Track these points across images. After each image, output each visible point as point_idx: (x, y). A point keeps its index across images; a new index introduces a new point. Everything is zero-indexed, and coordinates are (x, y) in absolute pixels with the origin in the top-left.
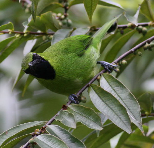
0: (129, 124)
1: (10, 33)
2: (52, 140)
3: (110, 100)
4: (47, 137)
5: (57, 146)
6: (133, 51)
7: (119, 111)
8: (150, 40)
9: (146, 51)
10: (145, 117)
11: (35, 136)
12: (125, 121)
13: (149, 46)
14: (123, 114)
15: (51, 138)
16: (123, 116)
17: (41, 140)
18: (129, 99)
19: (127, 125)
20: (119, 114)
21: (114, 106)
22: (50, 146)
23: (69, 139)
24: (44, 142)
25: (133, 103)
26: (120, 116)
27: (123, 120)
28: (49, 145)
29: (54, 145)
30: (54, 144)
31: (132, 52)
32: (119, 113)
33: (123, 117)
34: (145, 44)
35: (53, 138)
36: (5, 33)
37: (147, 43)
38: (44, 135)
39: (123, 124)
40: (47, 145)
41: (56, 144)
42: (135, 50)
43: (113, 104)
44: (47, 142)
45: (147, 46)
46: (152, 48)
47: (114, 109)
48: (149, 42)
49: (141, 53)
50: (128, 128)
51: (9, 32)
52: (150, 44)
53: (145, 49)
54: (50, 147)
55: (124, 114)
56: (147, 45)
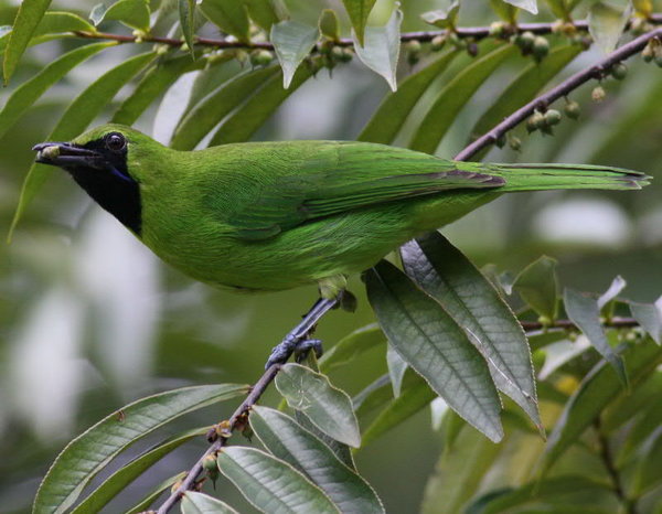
0: (494, 410)
1: (138, 40)
2: (282, 478)
3: (433, 320)
4: (265, 463)
5: (301, 499)
6: (495, 137)
7: (464, 360)
8: (546, 101)
9: (532, 134)
10: (539, 333)
11: (218, 443)
12: (484, 397)
13: (545, 121)
14: (474, 375)
15: (279, 470)
16: (476, 379)
17: (242, 465)
18: (495, 314)
19: (490, 412)
20: (463, 373)
21: (448, 342)
22: (278, 494)
23: (327, 469)
24: (256, 476)
25: (505, 328)
26: (468, 380)
27: (476, 393)
28: (272, 490)
29: (292, 495)
30: (291, 492)
31: (490, 142)
32: (464, 368)
33: (476, 385)
34: (530, 113)
35: (285, 472)
36: (122, 41)
37: (535, 111)
38: (255, 453)
39: (477, 408)
40: (267, 490)
41: (299, 492)
42: (502, 134)
43: (444, 335)
44: (266, 479)
45: (538, 122)
46: (553, 127)
47: (446, 353)
48: (543, 108)
49: (518, 141)
50: (493, 423)
51: (136, 37)
52: (546, 116)
53: (531, 129)
54: (278, 498)
55: (479, 374)
56: (538, 117)
